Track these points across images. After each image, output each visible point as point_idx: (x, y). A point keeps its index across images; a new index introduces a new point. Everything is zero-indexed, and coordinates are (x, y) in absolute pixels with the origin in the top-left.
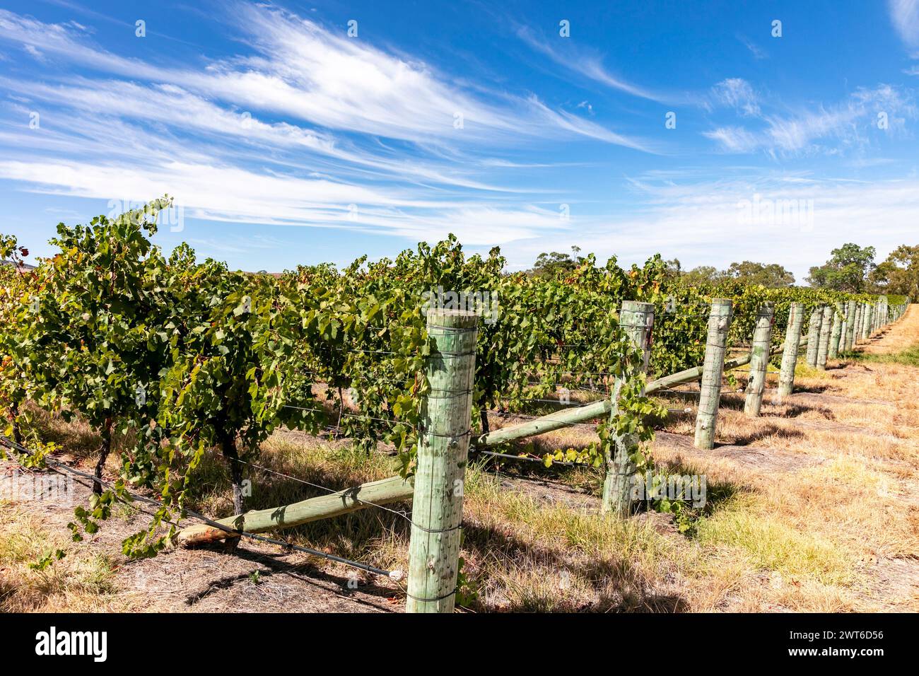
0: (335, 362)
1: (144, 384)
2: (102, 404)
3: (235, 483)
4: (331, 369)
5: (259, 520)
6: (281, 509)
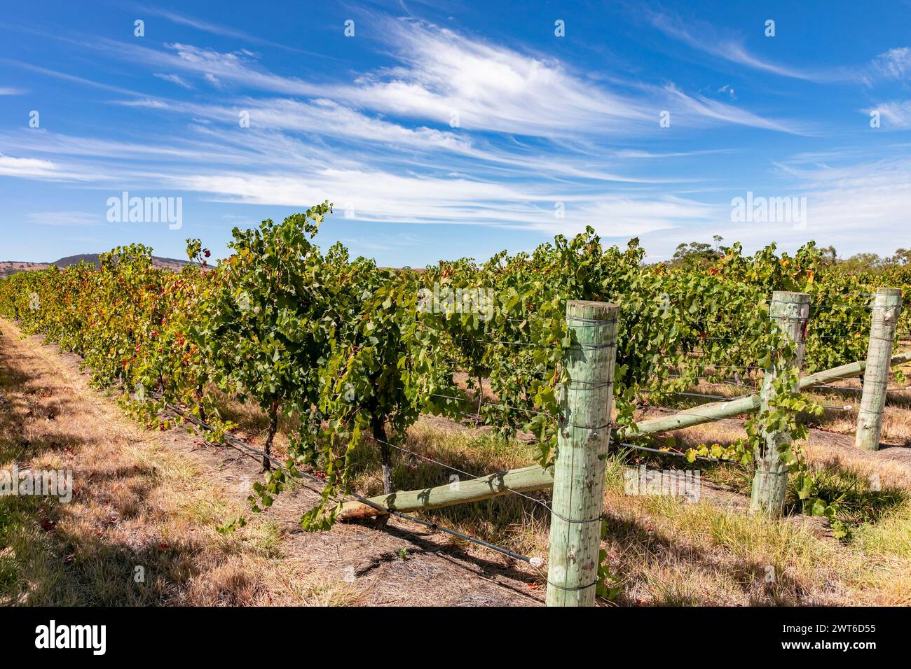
0: (476, 352)
1: (305, 371)
2: (269, 388)
3: (384, 464)
4: (471, 359)
5: (407, 501)
6: (426, 491)
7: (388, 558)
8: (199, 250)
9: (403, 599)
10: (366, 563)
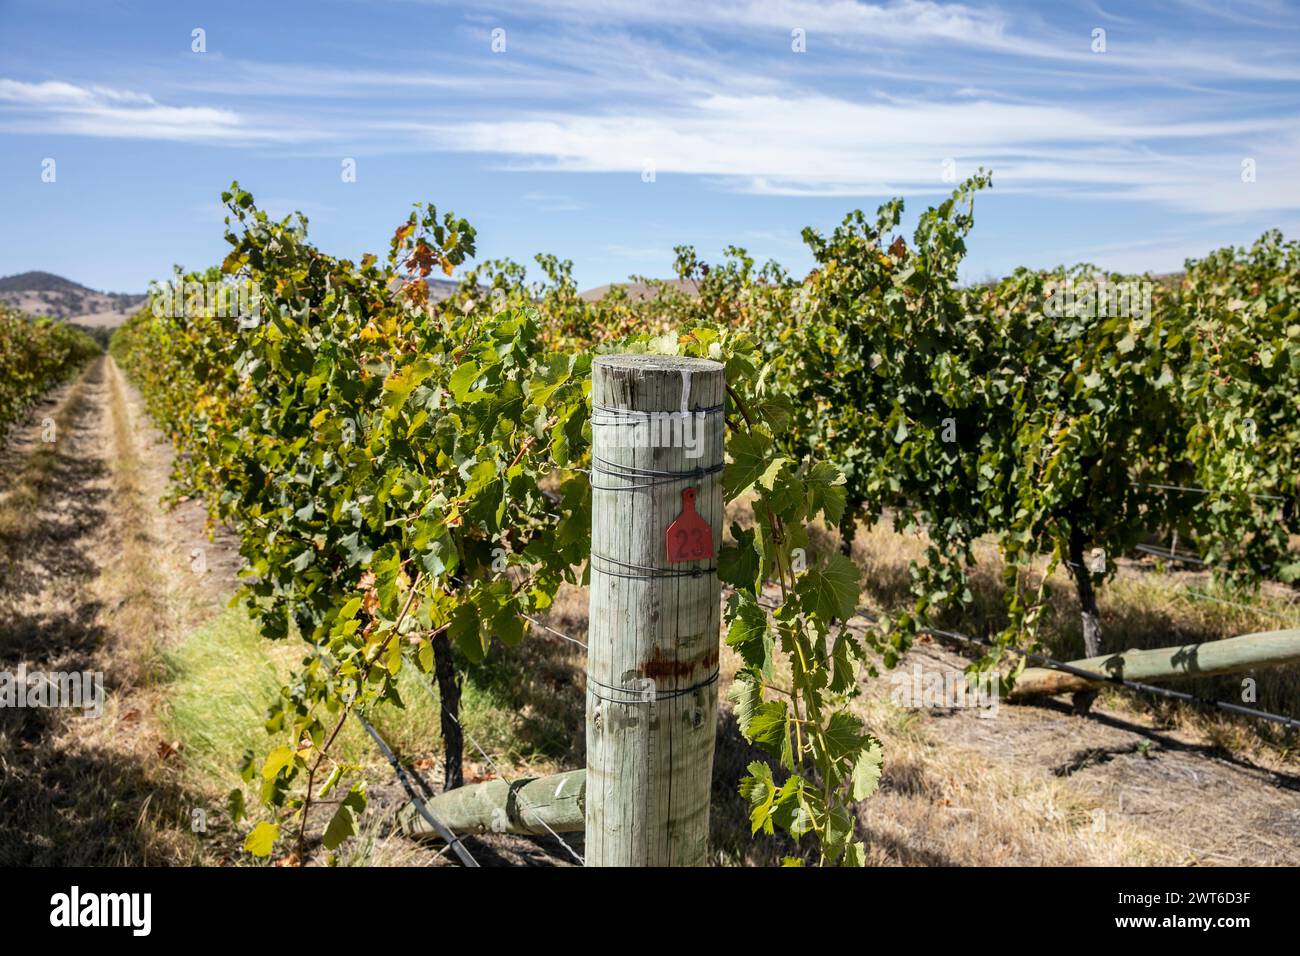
0: (1171, 438)
1: (951, 458)
2: (888, 485)
3: (1087, 611)
4: (1163, 449)
5: (1153, 664)
6: (1188, 649)
7: (1103, 756)
8: (694, 265)
9: (1171, 810)
10: (1067, 760)
